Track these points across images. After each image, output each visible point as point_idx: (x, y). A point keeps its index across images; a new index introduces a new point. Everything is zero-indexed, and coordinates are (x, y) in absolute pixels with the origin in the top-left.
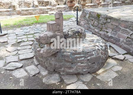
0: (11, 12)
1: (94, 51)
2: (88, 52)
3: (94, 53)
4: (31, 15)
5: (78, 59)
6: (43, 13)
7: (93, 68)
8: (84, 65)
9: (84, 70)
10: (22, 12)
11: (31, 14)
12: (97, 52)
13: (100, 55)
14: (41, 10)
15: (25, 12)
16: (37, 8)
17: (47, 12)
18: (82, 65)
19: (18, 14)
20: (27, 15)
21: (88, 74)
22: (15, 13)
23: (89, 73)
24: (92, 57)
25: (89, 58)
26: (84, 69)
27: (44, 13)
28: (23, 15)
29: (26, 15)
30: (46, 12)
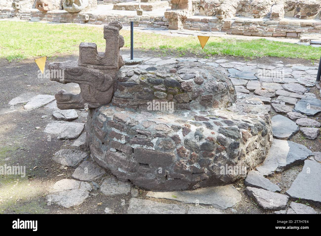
0: (210, 24)
1: (158, 135)
2: (142, 132)
3: (154, 141)
4: (252, 35)
5: (115, 139)
6: (286, 37)
7: (143, 176)
8: (121, 156)
9: (120, 170)
10: (233, 27)
11: (253, 33)
12: (166, 142)
13: (173, 153)
14: (283, 26)
15: (240, 28)
16: (273, 21)
17: (297, 35)
18: (118, 154)
19: (223, 30)
20: (243, 34)
21: (127, 184)
22: (218, 26)
23: (129, 181)
24: (145, 147)
25: (135, 146)
26: (121, 167)
27: (288, 35)
28: (233, 34)
29: (240, 34)
30: (295, 35)
